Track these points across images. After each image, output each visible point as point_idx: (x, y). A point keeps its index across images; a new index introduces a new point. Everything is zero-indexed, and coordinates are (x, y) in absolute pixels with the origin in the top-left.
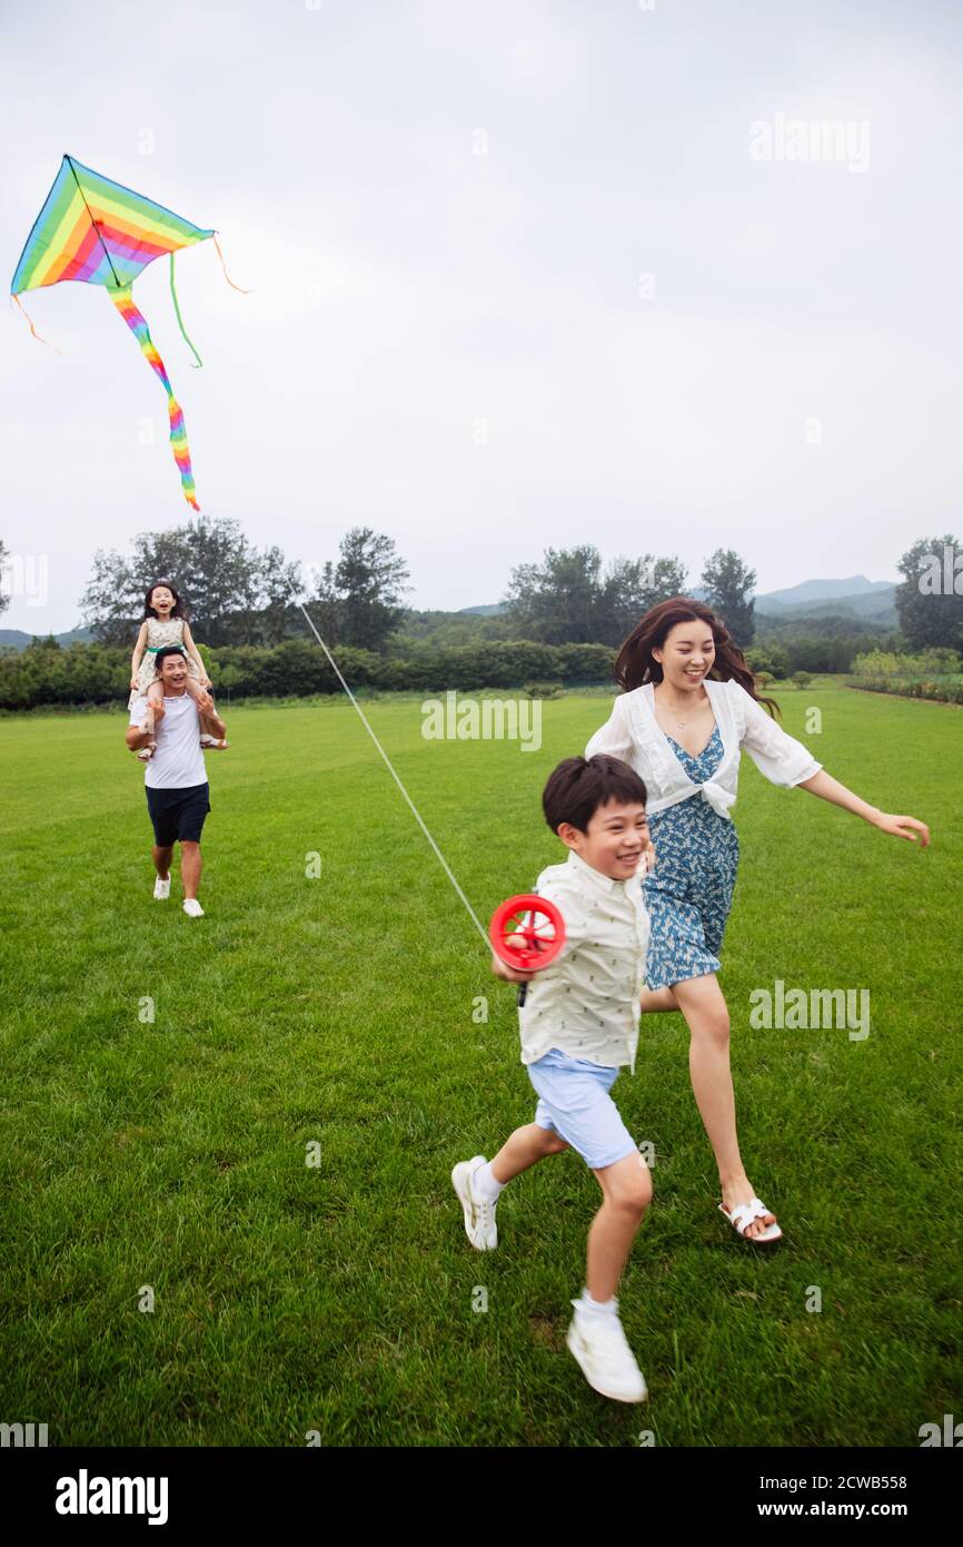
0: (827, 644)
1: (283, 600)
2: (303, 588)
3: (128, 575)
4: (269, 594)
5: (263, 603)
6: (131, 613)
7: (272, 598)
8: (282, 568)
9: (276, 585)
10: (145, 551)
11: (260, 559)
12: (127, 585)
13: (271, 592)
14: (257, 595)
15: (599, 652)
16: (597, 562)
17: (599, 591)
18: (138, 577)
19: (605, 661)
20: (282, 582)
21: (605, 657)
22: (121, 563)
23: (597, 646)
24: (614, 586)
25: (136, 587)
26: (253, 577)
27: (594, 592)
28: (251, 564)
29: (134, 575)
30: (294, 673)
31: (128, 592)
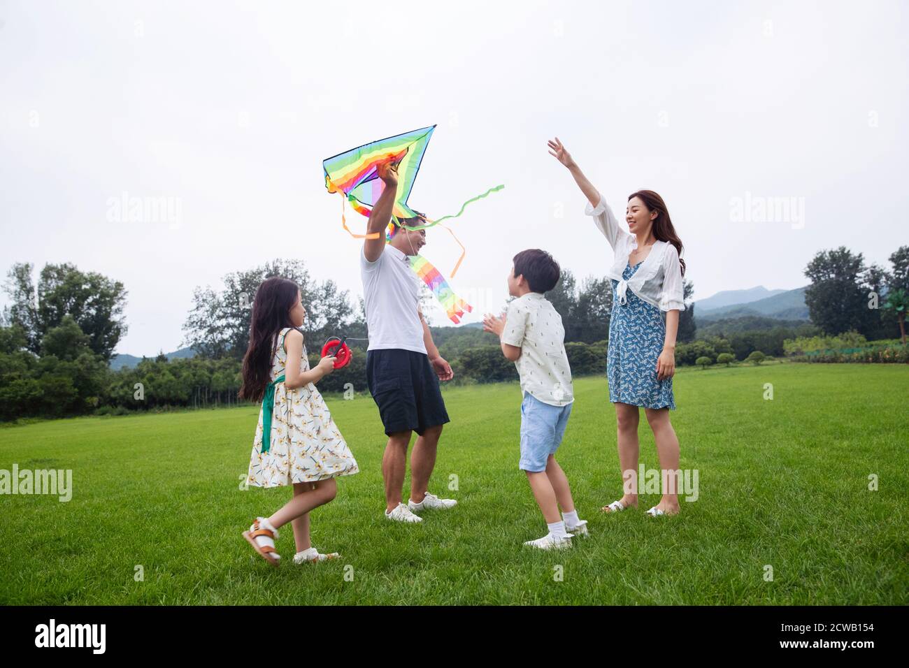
0: (753, 335)
1: (336, 320)
2: (351, 311)
3: (219, 304)
4: (326, 315)
5: (322, 322)
6: (222, 333)
7: (328, 319)
8: (335, 295)
9: (331, 309)
10: (232, 286)
11: (318, 289)
12: (218, 312)
13: (327, 314)
14: (317, 316)
15: (582, 348)
16: (572, 282)
17: (574, 304)
18: (227, 306)
19: (587, 354)
20: (334, 307)
21: (587, 352)
22: (214, 296)
23: (580, 344)
24: (585, 300)
25: (226, 313)
26: (313, 303)
27: (571, 304)
28: (311, 294)
29: (224, 305)
30: (350, 374)
31: (219, 318)
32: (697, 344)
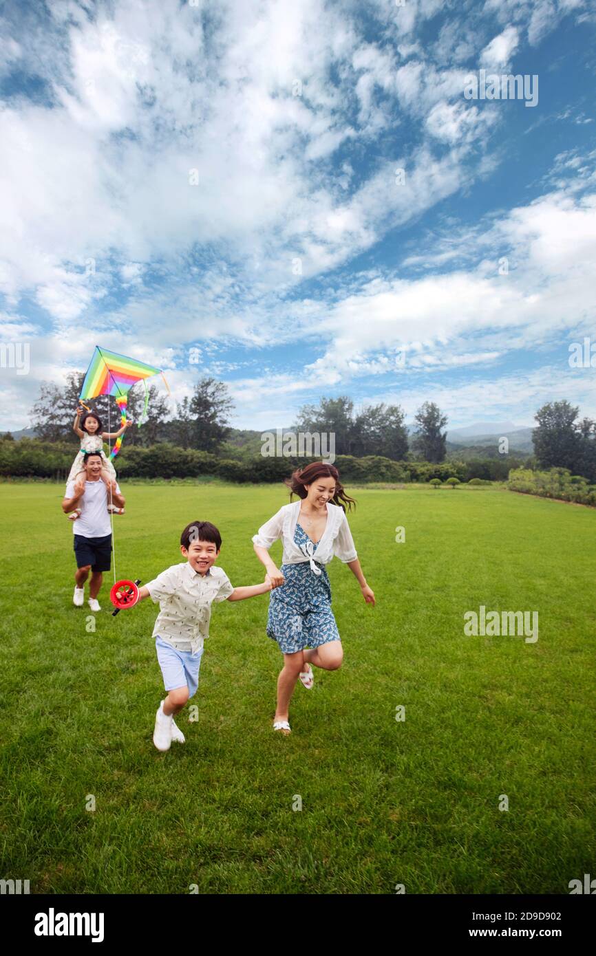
0: (490, 462)
1: (156, 418)
2: (169, 412)
3: (60, 397)
4: (148, 414)
5: (143, 419)
6: (61, 421)
7: (150, 417)
8: (157, 398)
9: (153, 409)
10: (72, 383)
11: (143, 392)
12: (59, 403)
13: (149, 413)
14: (140, 414)
15: (351, 461)
16: (351, 405)
17: (352, 423)
19: (355, 466)
20: (156, 407)
21: (354, 464)
22: (56, 390)
23: (350, 457)
24: (361, 421)
25: (65, 405)
26: (138, 403)
27: (349, 424)
28: (137, 395)
29: (65, 398)
30: (159, 464)
31: (60, 408)
32: (443, 466)
